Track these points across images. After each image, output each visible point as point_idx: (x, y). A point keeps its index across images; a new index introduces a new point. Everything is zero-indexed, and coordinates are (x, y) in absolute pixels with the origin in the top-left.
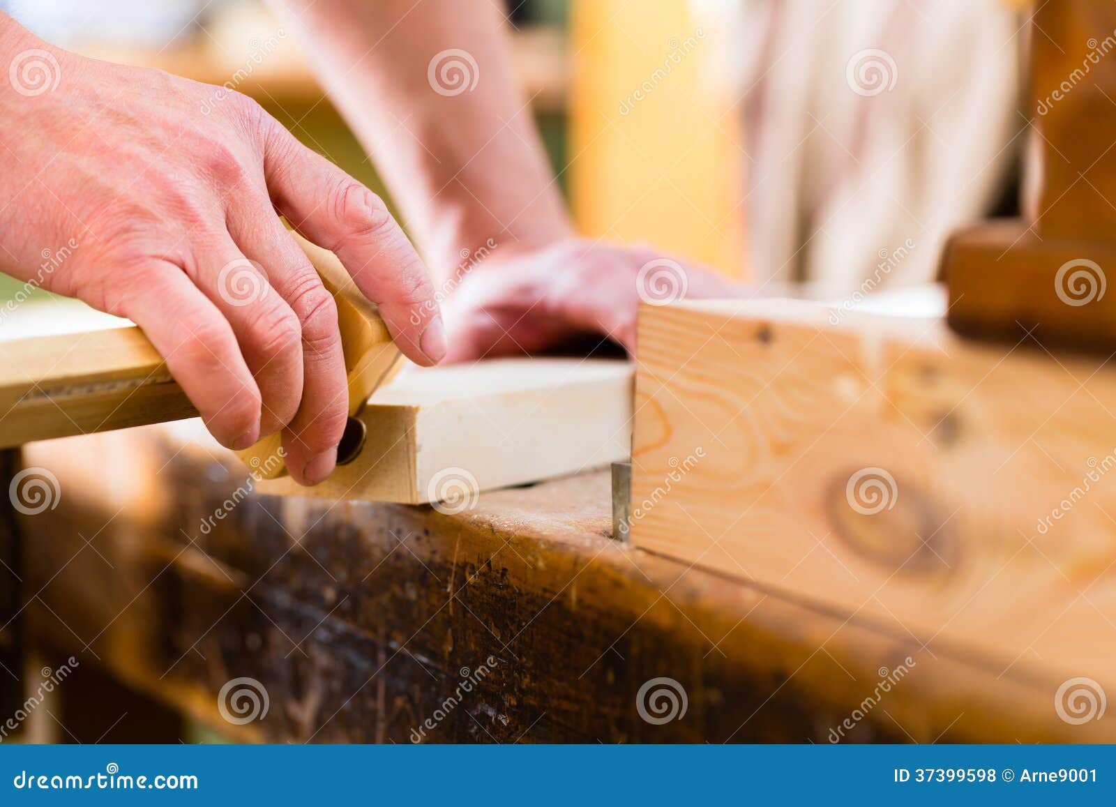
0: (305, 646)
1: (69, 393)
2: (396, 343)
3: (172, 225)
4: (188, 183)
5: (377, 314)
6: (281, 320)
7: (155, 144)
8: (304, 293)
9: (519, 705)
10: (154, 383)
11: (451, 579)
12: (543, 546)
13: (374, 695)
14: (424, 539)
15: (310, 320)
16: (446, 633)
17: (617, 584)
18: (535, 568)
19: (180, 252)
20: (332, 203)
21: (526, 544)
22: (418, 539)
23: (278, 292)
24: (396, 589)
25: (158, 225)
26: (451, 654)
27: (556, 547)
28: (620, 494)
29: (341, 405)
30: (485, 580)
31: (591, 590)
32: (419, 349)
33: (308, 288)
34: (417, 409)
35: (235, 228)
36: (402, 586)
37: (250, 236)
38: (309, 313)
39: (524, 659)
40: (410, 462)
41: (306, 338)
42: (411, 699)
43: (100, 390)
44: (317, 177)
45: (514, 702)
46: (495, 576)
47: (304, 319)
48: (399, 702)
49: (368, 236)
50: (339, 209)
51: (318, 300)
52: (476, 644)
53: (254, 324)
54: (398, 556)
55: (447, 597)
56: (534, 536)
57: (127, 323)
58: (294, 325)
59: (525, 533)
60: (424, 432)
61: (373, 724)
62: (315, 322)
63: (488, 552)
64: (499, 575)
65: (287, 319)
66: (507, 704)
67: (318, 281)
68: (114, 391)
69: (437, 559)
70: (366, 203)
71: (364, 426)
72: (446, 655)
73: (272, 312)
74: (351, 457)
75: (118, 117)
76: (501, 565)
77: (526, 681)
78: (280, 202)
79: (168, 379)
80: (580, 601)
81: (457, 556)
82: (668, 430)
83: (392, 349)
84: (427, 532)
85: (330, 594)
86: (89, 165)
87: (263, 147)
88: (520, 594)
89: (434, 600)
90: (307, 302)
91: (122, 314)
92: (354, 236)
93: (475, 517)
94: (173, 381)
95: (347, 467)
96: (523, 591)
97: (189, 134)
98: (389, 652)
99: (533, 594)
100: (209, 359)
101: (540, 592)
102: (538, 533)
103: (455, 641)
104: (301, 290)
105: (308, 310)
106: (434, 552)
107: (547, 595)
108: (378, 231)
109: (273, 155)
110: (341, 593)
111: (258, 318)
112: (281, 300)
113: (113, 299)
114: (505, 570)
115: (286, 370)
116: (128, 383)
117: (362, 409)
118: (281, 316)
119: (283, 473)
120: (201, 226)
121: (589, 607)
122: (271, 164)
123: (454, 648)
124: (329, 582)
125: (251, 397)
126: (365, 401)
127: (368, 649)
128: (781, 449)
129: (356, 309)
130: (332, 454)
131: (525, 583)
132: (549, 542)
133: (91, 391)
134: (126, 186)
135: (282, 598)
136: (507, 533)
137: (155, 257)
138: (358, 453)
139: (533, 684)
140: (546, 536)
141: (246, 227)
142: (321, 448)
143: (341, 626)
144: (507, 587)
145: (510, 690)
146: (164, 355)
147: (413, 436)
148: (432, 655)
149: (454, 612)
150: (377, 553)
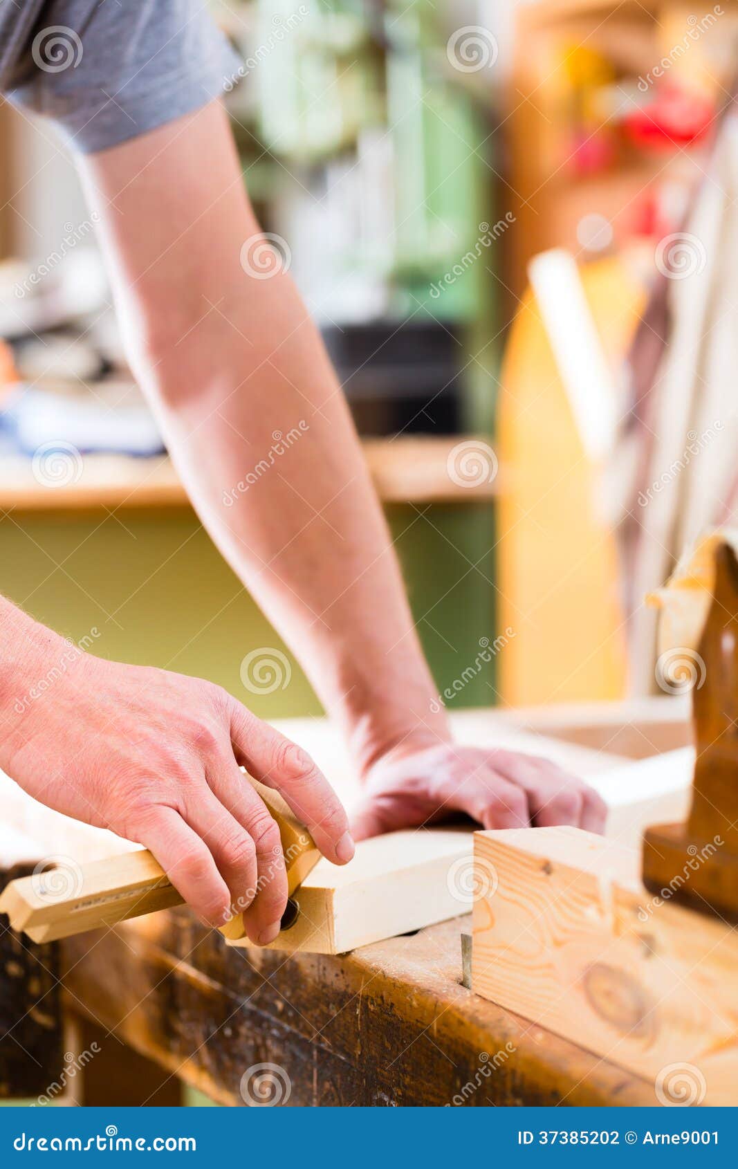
0: (264, 1039)
1: (103, 901)
2: (320, 850)
3: (170, 781)
4: (180, 752)
5: (306, 830)
6: (242, 843)
7: (156, 725)
8: (257, 822)
9: (404, 1095)
10: (158, 888)
11: (359, 1005)
12: (416, 991)
13: (311, 1078)
14: (341, 976)
15: (261, 840)
16: (356, 1042)
17: (461, 1023)
18: (411, 1006)
19: (175, 800)
20: (275, 758)
21: (404, 988)
22: (337, 975)
23: (241, 824)
24: (324, 1008)
25: (160, 782)
26: (359, 1055)
27: (424, 992)
28: (467, 955)
29: (283, 894)
30: (380, 1009)
31: (446, 1025)
32: (335, 854)
33: (260, 818)
34: (333, 890)
35: (211, 780)
36: (328, 1006)
37: (221, 785)
38: (261, 835)
39: (406, 1065)
40: (329, 927)
41: (259, 853)
42: (334, 1085)
43: (123, 897)
44: (265, 741)
45: (400, 1093)
46: (387, 1008)
47: (257, 840)
48: (327, 1085)
49: (299, 781)
50: (280, 761)
51: (267, 827)
52: (376, 1051)
53: (225, 846)
54: (325, 986)
55: (356, 1017)
56: (411, 983)
57: (140, 847)
58: (251, 846)
59: (404, 980)
60: (339, 905)
61: (310, 1099)
62: (265, 841)
63: (382, 991)
64: (389, 1007)
65: (246, 842)
66: (396, 1094)
67: (267, 813)
68: (132, 896)
69: (350, 990)
70: (298, 759)
71: (298, 904)
72: (357, 1056)
73: (236, 838)
74: (291, 924)
75: (133, 707)
76: (390, 1001)
77: (407, 1080)
78: (241, 759)
79: (167, 884)
80: (439, 1031)
81: (362, 991)
82: (493, 920)
83: (317, 852)
84: (342, 972)
85: (280, 1005)
86: (114, 742)
87: (229, 720)
88: (402, 1022)
89: (348, 1019)
90: (259, 829)
91: (137, 841)
92: (290, 781)
93: (373, 965)
94: (170, 885)
95: (288, 931)
96: (405, 1021)
97: (180, 718)
98: (320, 1051)
99: (410, 1022)
100: (196, 871)
101: (415, 1022)
102: (413, 980)
103: (362, 1048)
104: (255, 820)
105: (260, 833)
106: (347, 986)
107: (419, 1024)
108: (308, 776)
109: (236, 728)
110: (286, 1005)
111: (226, 843)
112: (242, 829)
113: (132, 831)
114: (392, 1004)
115: (246, 875)
116: (141, 891)
117: (297, 891)
118: (242, 841)
119: (244, 935)
120: (189, 781)
121: (444, 1036)
122: (235, 733)
123: (361, 1052)
124: (277, 997)
125: (224, 895)
126: (300, 885)
127: (305, 1046)
128: (558, 943)
129: (292, 828)
130: (278, 924)
131: (405, 1014)
132: (419, 988)
133: (117, 898)
134: (139, 755)
135: (247, 1003)
136: (394, 979)
137: (159, 804)
138: (295, 922)
139: (412, 1083)
140: (418, 983)
141: (218, 779)
142: (270, 922)
143: (287, 1027)
144: (394, 1015)
145: (398, 1085)
146: (165, 869)
147: (331, 909)
148: (348, 1055)
149: (361, 1028)
150: (310, 980)
